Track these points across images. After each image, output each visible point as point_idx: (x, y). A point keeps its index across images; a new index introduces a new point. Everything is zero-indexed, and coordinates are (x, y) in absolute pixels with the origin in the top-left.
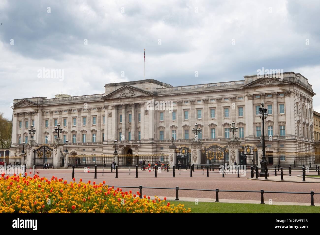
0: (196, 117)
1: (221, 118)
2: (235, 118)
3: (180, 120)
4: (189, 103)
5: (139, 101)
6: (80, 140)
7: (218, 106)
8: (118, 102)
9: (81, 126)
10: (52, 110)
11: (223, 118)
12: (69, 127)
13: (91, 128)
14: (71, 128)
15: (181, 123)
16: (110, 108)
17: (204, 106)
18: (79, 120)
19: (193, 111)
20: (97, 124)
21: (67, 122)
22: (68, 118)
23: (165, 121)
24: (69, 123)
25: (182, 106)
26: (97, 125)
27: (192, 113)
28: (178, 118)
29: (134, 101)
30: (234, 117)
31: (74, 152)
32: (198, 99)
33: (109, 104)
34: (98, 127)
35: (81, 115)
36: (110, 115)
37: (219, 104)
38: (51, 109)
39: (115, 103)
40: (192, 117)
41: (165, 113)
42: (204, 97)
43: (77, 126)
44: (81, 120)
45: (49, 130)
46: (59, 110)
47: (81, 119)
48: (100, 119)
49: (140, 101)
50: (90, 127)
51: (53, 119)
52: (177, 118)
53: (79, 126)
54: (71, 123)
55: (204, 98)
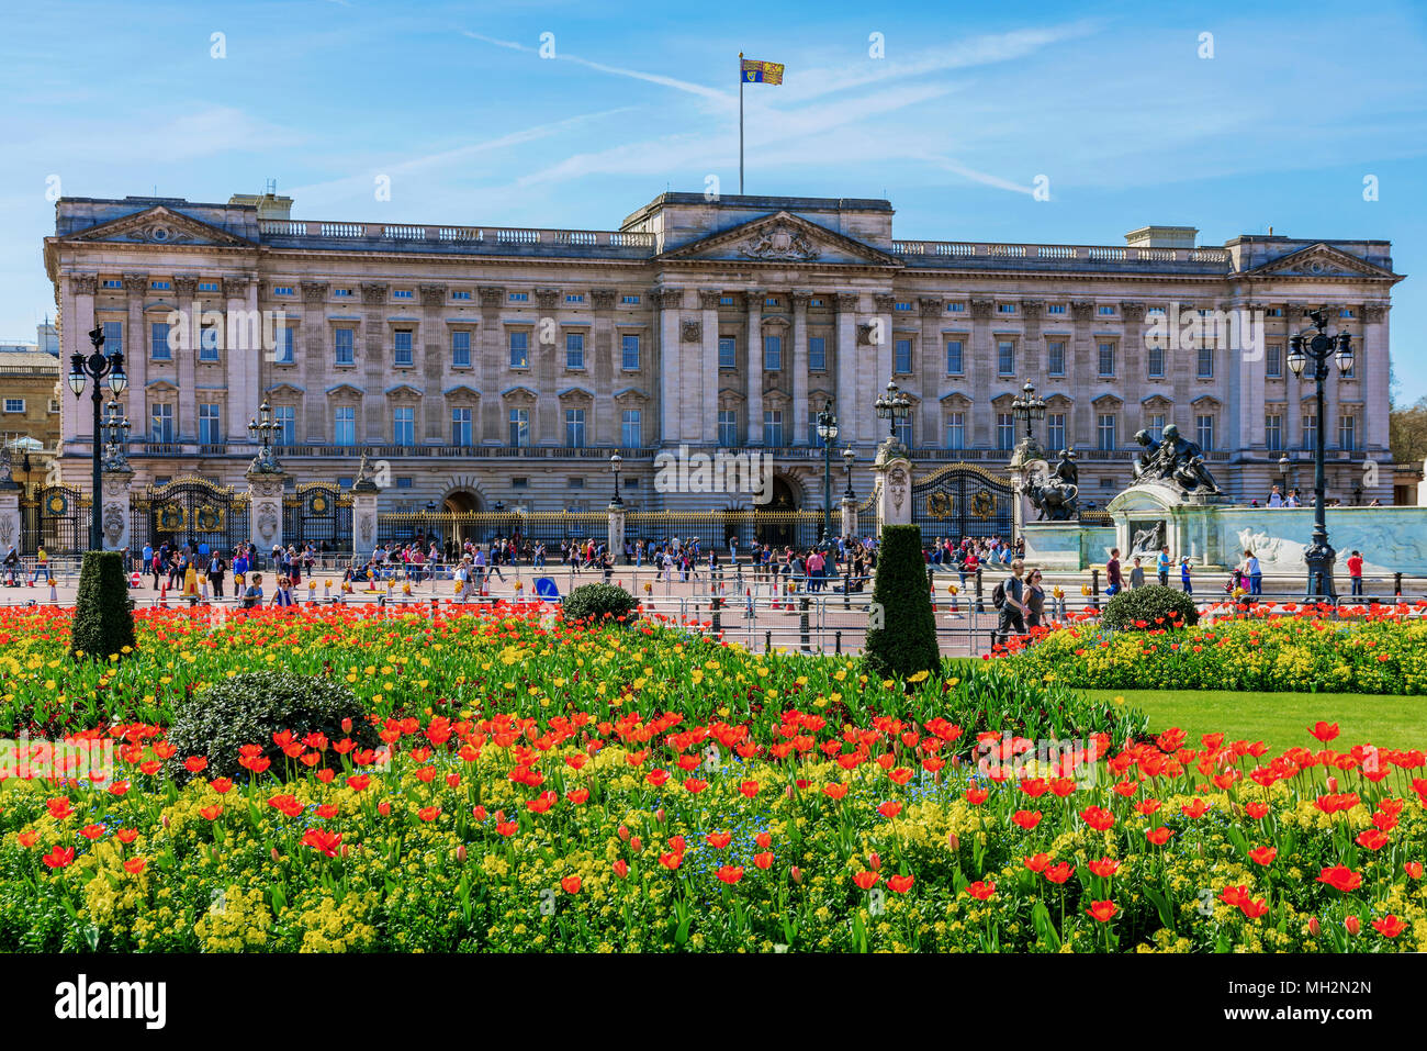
0: (1043, 367)
1: (1136, 376)
2: (1187, 381)
3: (982, 377)
4: (1018, 314)
5: (834, 284)
6: (497, 436)
7: (1128, 332)
8: (731, 281)
9: (503, 369)
10: (320, 279)
11: (1144, 377)
12: (434, 372)
13: (558, 380)
14: (443, 378)
15: (986, 387)
16: (691, 300)
17: (1077, 328)
18: (491, 342)
19: (1034, 345)
20: (590, 365)
21: (420, 348)
22: (421, 326)
23: (919, 373)
24: (427, 354)
25: (991, 323)
26: (592, 371)
27: (1029, 352)
28: (971, 367)
29: (810, 283)
30: (1182, 376)
31: (467, 487)
32: (1055, 299)
33: (687, 285)
34: (599, 379)
35: (497, 317)
36: (691, 333)
37: (1132, 326)
38: (310, 270)
39: (720, 281)
40: (1028, 366)
41: (920, 341)
42: (1079, 292)
43: (478, 369)
44: (503, 343)
45: (302, 375)
46: (367, 281)
47: (501, 337)
48: (610, 346)
49: (841, 288)
50: (553, 379)
51: (327, 324)
52: (970, 365)
53: (491, 371)
54: (444, 353)
55: (1078, 299)
